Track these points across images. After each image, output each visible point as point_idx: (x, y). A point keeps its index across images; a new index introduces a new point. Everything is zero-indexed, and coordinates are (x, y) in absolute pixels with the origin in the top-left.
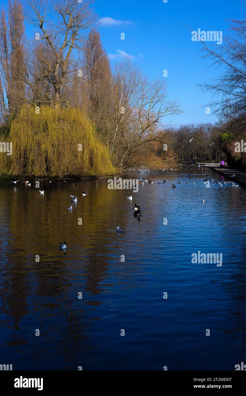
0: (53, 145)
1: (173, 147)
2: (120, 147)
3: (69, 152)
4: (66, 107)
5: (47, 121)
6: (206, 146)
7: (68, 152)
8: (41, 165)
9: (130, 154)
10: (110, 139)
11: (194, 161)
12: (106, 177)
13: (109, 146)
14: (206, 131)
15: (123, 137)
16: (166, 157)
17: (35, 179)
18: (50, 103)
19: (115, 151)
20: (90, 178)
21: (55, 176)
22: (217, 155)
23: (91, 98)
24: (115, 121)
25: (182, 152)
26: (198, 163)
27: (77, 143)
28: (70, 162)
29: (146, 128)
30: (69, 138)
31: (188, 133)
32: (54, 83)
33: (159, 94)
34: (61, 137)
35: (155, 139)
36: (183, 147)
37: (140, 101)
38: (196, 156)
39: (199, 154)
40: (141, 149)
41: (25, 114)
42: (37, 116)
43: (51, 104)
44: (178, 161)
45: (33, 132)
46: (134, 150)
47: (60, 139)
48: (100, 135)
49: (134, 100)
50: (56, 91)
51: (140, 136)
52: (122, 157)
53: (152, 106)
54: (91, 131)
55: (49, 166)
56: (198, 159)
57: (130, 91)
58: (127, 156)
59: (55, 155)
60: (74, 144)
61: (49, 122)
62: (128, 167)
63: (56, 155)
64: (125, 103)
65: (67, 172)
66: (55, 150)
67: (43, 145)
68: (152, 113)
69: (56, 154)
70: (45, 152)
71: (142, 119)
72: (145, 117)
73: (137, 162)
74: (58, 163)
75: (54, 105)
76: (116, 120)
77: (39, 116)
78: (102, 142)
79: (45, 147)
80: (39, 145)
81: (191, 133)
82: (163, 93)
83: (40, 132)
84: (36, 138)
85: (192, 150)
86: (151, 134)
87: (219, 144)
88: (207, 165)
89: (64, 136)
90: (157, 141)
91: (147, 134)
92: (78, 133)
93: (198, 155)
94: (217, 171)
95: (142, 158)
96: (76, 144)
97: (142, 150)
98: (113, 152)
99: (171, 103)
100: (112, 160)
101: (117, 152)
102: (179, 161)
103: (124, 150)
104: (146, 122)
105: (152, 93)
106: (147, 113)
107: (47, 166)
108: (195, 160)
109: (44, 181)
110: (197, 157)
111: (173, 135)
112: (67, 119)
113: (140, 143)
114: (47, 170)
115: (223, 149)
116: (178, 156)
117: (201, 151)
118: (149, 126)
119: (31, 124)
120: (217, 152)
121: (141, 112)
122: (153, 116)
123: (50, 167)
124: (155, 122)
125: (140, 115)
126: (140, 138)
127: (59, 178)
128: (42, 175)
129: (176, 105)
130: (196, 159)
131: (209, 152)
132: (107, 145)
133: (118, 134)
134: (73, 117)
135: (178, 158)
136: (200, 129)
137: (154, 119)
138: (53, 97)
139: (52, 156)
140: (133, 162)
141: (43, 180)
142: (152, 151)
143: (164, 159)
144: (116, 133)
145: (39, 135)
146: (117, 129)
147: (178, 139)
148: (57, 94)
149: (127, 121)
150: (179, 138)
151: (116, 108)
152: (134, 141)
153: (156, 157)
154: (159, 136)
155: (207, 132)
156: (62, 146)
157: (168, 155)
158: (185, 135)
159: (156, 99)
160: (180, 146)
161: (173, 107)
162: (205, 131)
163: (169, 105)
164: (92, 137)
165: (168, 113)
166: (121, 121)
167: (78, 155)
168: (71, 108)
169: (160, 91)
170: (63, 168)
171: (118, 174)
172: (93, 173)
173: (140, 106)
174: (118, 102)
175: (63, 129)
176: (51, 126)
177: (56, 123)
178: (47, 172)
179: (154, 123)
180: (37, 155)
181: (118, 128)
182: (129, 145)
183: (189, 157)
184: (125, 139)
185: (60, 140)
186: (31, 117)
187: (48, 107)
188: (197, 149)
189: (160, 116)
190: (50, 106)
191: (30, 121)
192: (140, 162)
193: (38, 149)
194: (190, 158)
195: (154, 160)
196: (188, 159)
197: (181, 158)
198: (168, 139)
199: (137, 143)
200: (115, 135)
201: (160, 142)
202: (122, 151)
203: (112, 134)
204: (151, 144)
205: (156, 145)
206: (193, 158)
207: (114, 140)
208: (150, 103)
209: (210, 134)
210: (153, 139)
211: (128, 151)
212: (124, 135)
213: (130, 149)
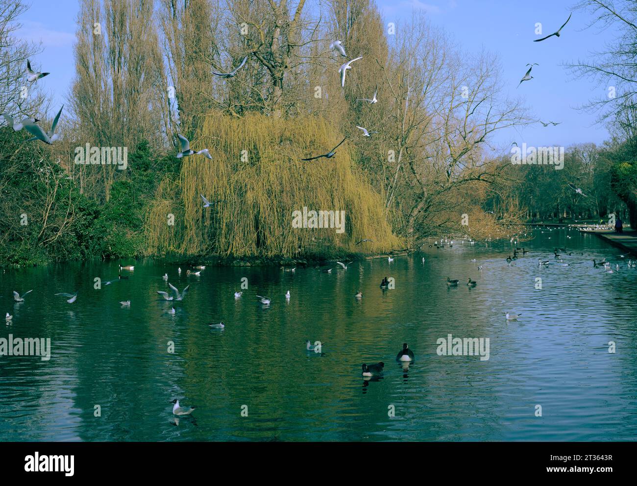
0: (269, 193)
1: (517, 192)
2: (407, 195)
4: (297, 114)
5: (257, 143)
8: (246, 233)
9: (428, 207)
10: (387, 179)
11: (561, 221)
12: (379, 257)
13: (386, 193)
14: (585, 159)
15: (414, 173)
16: (503, 213)
17: (234, 262)
18: (263, 108)
19: (397, 204)
20: (348, 259)
21: (275, 256)
23: (346, 97)
24: (396, 142)
25: (536, 202)
29: (460, 155)
30: (302, 177)
32: (270, 66)
33: (486, 84)
34: (286, 175)
35: (479, 177)
36: (537, 191)
37: (448, 99)
38: (565, 212)
39: (572, 206)
40: (451, 198)
41: (213, 129)
42: (236, 134)
43: (265, 110)
45: (229, 165)
46: (437, 199)
47: (284, 180)
48: (366, 170)
49: (436, 98)
50: (275, 84)
51: (448, 172)
52: (412, 214)
53: (471, 111)
54: (347, 164)
55: (263, 235)
56: (571, 216)
57: (427, 80)
58: (422, 213)
59: (274, 213)
61: (261, 145)
62: (426, 234)
63: (276, 213)
64: (416, 105)
65: (300, 247)
66: (275, 202)
67: (249, 192)
68: (472, 125)
69: (277, 210)
70: (254, 206)
71: (451, 136)
72: (458, 132)
73: (442, 225)
74: (281, 229)
75: (272, 110)
76: (399, 140)
77: (240, 134)
78: (370, 185)
79: (253, 197)
80: (241, 192)
82: (493, 84)
83: (243, 166)
84: (234, 178)
85: (556, 199)
86: (470, 167)
87: (613, 185)
88: (589, 228)
89: (292, 174)
90: (484, 180)
91: (462, 167)
93: (569, 208)
94: (609, 241)
95: (454, 216)
97: (454, 200)
98: (392, 204)
99: (511, 103)
100: (392, 222)
101: (401, 206)
103: (417, 201)
104: (460, 142)
105: (472, 83)
106: (463, 125)
107: (258, 236)
109: (252, 266)
110: (567, 213)
112: (298, 140)
113: (448, 185)
114: (258, 244)
115: (620, 195)
116: (528, 212)
117: (576, 201)
118: (466, 151)
119: (226, 151)
120: (609, 201)
121: (449, 124)
122: (474, 130)
123: (265, 239)
124: (478, 142)
125: (447, 129)
126: (449, 176)
127: (282, 260)
128: (249, 254)
129: (522, 106)
130: (565, 216)
131: (592, 202)
132: (380, 191)
133: (402, 168)
134: (310, 134)
135: (528, 214)
136: (573, 154)
137: (477, 137)
138: (270, 96)
139: (269, 216)
140: (435, 225)
141: (249, 265)
142: (475, 202)
143: (499, 218)
144: (399, 166)
145: (241, 172)
146: (400, 157)
147: (527, 176)
148: (277, 88)
149: (422, 141)
150: (529, 174)
151: (398, 116)
152: (437, 183)
153: (483, 213)
154: (487, 172)
155: (588, 161)
156: (289, 194)
157: (507, 210)
159: (480, 95)
160: (532, 191)
161: (514, 112)
162: (583, 159)
163: (506, 107)
164: (350, 176)
165: (505, 122)
166: (408, 141)
168: (307, 117)
169: (489, 79)
170: (290, 239)
171: (405, 250)
172: (353, 249)
173: (447, 111)
174: (401, 103)
175: (290, 160)
176: (266, 153)
177: (276, 147)
178: (258, 247)
179: (476, 145)
180: (238, 214)
181: (402, 156)
182: (425, 189)
183: (550, 214)
184: (418, 179)
185: (284, 182)
186: (224, 136)
187: (258, 114)
188: (566, 196)
189: (488, 130)
190: (262, 113)
191: (223, 144)
192: (449, 224)
193: (240, 201)
194: (552, 214)
195: (478, 220)
196: (550, 216)
197: (535, 215)
198: (505, 177)
199: (442, 185)
200: (397, 170)
201: (491, 182)
202: (412, 203)
203: (390, 169)
204: (472, 188)
205: (481, 189)
206: (559, 215)
207: (395, 180)
208: (467, 103)
209: (594, 164)
210: (474, 178)
211: (423, 202)
212: (415, 169)
213: (429, 198)
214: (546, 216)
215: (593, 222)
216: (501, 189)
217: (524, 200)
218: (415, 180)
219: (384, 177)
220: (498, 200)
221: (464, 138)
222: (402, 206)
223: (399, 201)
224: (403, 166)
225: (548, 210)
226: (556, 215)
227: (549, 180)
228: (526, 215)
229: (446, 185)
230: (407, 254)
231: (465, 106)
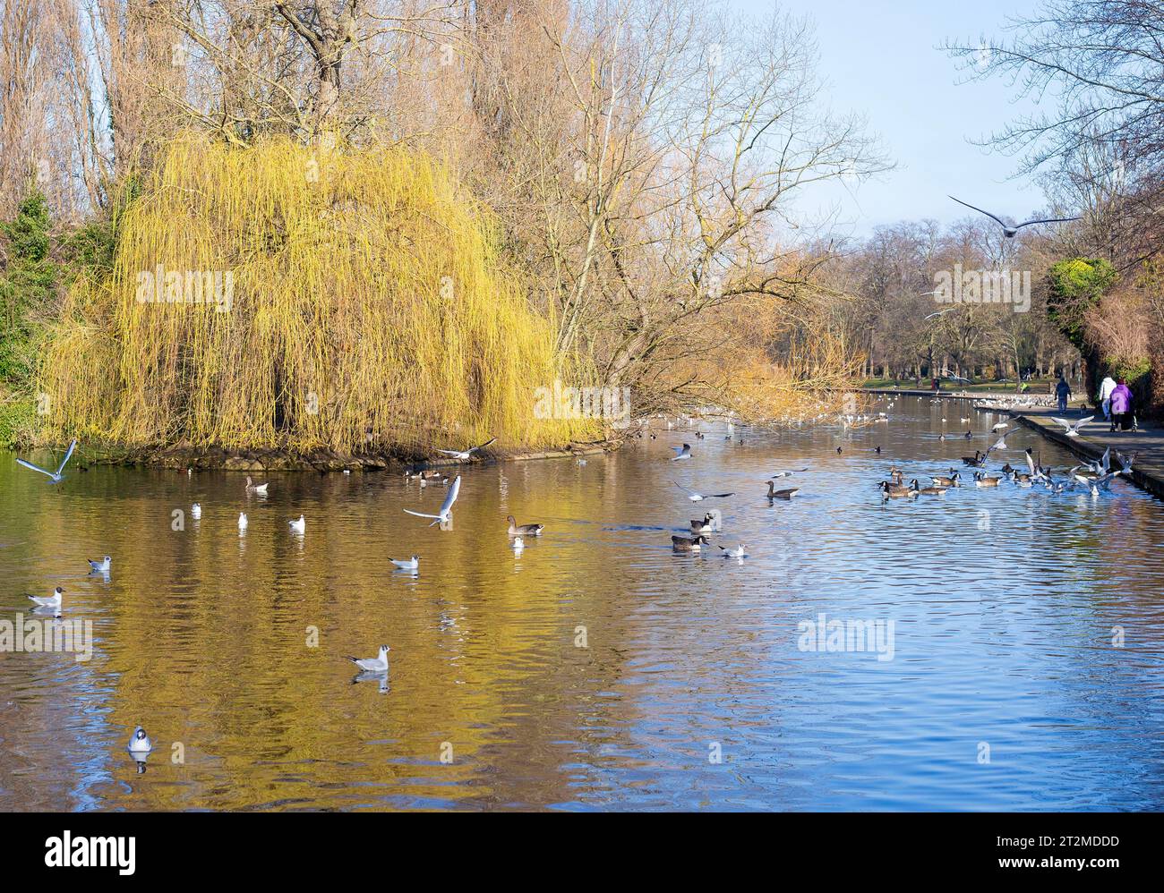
0: (306, 315)
1: (842, 321)
2: (606, 323)
3: (379, 343)
4: (369, 142)
5: (283, 204)
6: (992, 317)
7: (375, 345)
8: (253, 399)
9: (650, 351)
10: (563, 286)
11: (936, 384)
12: (539, 455)
13: (559, 317)
15: (622, 275)
16: (811, 365)
17: (228, 462)
18: (296, 128)
19: (585, 341)
21: (315, 450)
22: (1040, 356)
23: (477, 107)
24: (584, 206)
25: (885, 342)
26: (954, 394)
27: (414, 305)
28: (385, 386)
29: (723, 238)
30: (379, 279)
31: (908, 261)
32: (313, 36)
33: (782, 85)
34: (344, 276)
35: (763, 285)
36: (886, 320)
37: (698, 116)
38: (945, 364)
39: (961, 353)
40: (699, 330)
41: (187, 173)
42: (236, 183)
43: (299, 132)
44: (865, 386)
45: (221, 253)
46: (669, 333)
47: (339, 285)
48: (517, 266)
49: (671, 113)
50: (323, 75)
51: (694, 274)
52: (615, 364)
53: (748, 142)
54: (477, 253)
55: (290, 403)
56: (957, 375)
57: (652, 75)
58: (638, 362)
59: (316, 356)
60: (400, 309)
61: (292, 210)
62: (645, 408)
63: (320, 357)
64: (627, 127)
65: (370, 431)
66: (319, 333)
67: (262, 310)
68: (749, 172)
69: (323, 352)
70: (272, 340)
71: (703, 197)
72: (718, 187)
73: (680, 390)
74: (331, 391)
75: (315, 133)
76: (590, 203)
77: (246, 184)
78: (525, 299)
79: (271, 322)
80: (246, 310)
81: (922, 257)
82: (797, 83)
83: (251, 254)
85: (927, 336)
86: (744, 263)
87: (1051, 310)
88: (996, 401)
89: (357, 276)
90: (772, 293)
91: (726, 263)
92: (420, 259)
93: (955, 356)
94: (1042, 430)
95: (707, 369)
96: (409, 306)
97: (707, 336)
98: (573, 343)
99: (836, 127)
101: (591, 345)
102: (870, 386)
103: (626, 336)
104: (722, 210)
105: (753, 81)
106: (729, 172)
107: (280, 409)
108: (945, 380)
109: (266, 471)
110: (951, 367)
111: (841, 267)
112: (372, 199)
113: (694, 302)
114: (278, 420)
115: (1066, 331)
116: (865, 364)
117: (970, 341)
118: (735, 228)
119: (213, 219)
120: (1041, 343)
121: (701, 167)
122: (755, 185)
123: (293, 411)
124: (761, 210)
125: (695, 181)
126: (697, 282)
127: (332, 458)
128: (258, 442)
129: (858, 135)
130: (945, 374)
131: (1003, 344)
132: (547, 312)
133: (596, 264)
134: (399, 187)
135: (865, 369)
136: (965, 240)
137: (760, 199)
138: (311, 101)
139: (304, 362)
140: (666, 388)
141: (260, 467)
142: (752, 339)
143: (802, 376)
144: (589, 259)
145: (246, 267)
146: (592, 240)
147: (864, 286)
148: (327, 85)
149: (638, 207)
150: (869, 281)
151: (590, 149)
152: (671, 297)
153: (768, 366)
154: (780, 275)
155: (996, 255)
156: (349, 318)
157: (821, 360)
158: (896, 266)
159: (769, 108)
160: (874, 318)
161: (841, 146)
162: (988, 252)
163: (825, 134)
164: (482, 279)
165: (822, 168)
166: (610, 205)
167: (421, 358)
168: (390, 148)
169: (787, 74)
170: (349, 413)
171: (597, 443)
173: (695, 141)
174: (596, 123)
175: (353, 241)
176: (300, 227)
177: (324, 213)
178: (278, 430)
179: (757, 216)
180: (236, 357)
181: (596, 238)
182: (644, 311)
183: (913, 369)
184: (631, 287)
185: (339, 290)
186: (211, 188)
187: (286, 141)
188: (949, 333)
189: (784, 184)
190: (294, 139)
191: (209, 205)
192: (695, 388)
193: (242, 328)
194: (918, 370)
195: (759, 380)
196: (912, 373)
197: (880, 372)
198: (819, 287)
199: (683, 302)
200: (586, 268)
201: (787, 298)
202: (616, 341)
203: (569, 265)
204: (745, 310)
205: (766, 314)
206: (932, 372)
207: (581, 291)
208: (740, 125)
209: (1011, 262)
210: (752, 288)
211: (640, 338)
212: (624, 266)
213: (653, 329)
214: (903, 373)
215: (1005, 388)
216: (808, 312)
217: (858, 338)
218: (623, 290)
219: (557, 282)
220: (801, 336)
221: (732, 201)
222: (595, 347)
223: (588, 335)
224: (598, 260)
225: (910, 361)
226: (924, 372)
227: (912, 296)
228: (861, 370)
229: (691, 302)
230: (602, 450)
231: (736, 132)
